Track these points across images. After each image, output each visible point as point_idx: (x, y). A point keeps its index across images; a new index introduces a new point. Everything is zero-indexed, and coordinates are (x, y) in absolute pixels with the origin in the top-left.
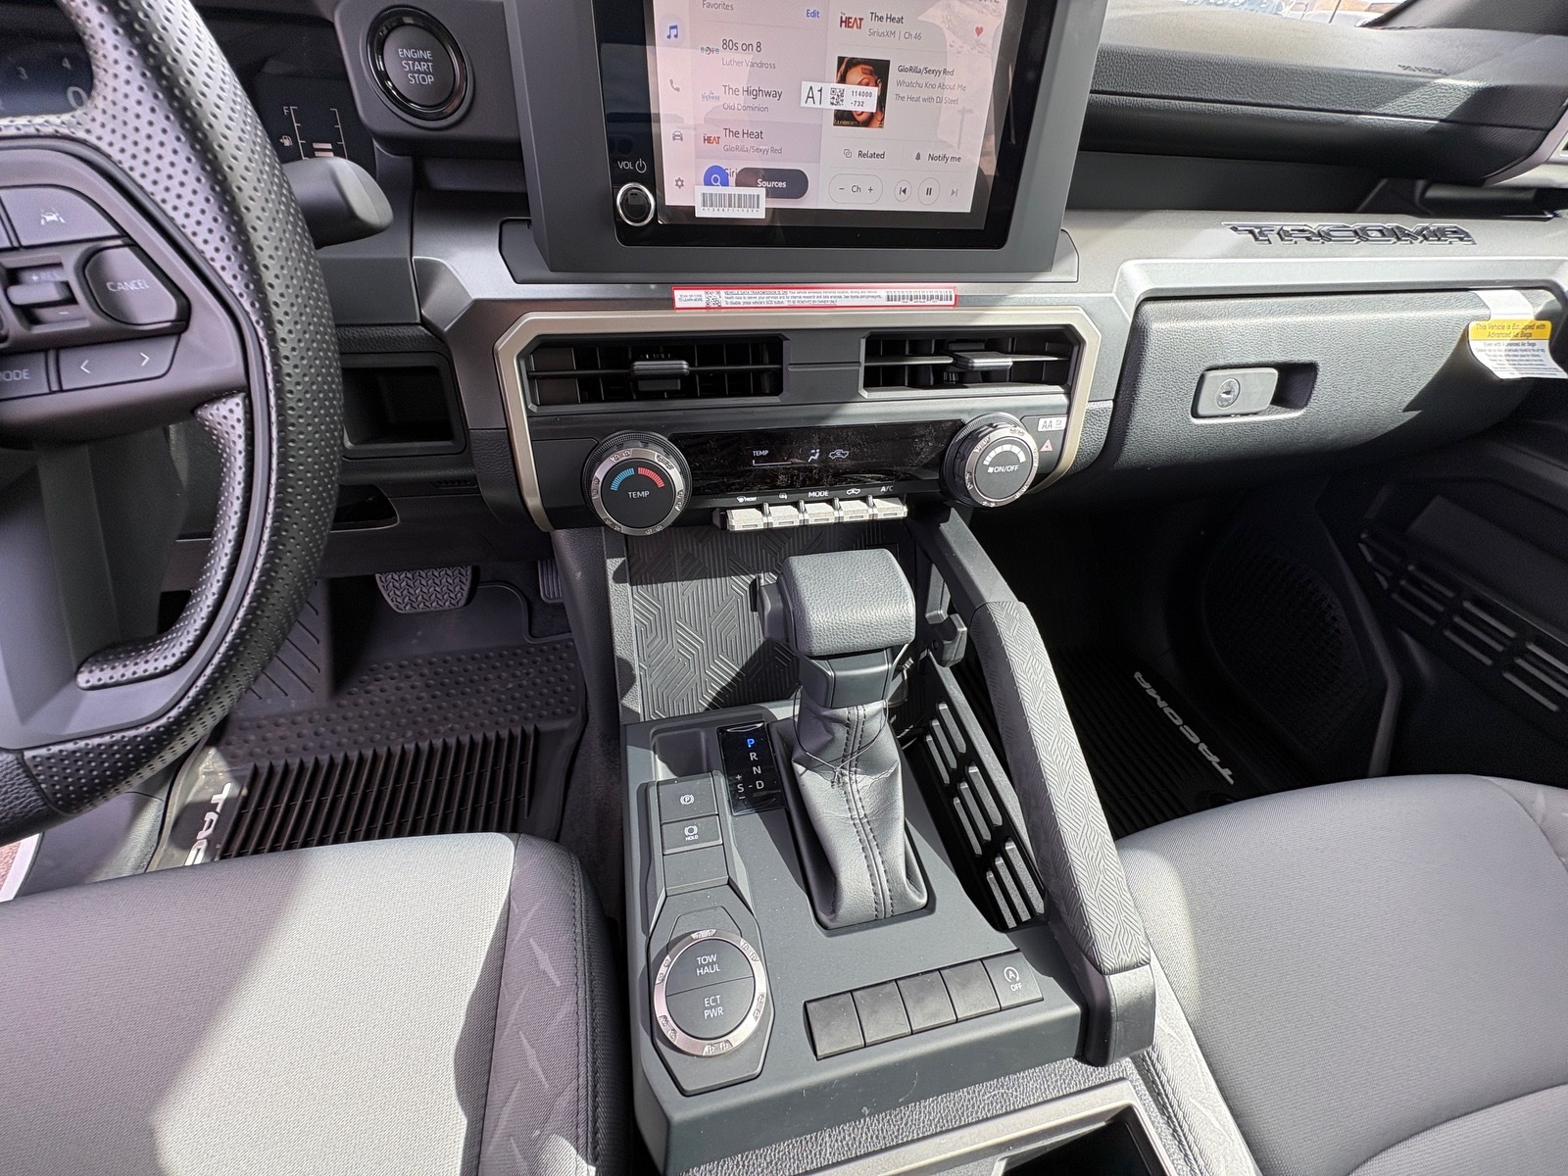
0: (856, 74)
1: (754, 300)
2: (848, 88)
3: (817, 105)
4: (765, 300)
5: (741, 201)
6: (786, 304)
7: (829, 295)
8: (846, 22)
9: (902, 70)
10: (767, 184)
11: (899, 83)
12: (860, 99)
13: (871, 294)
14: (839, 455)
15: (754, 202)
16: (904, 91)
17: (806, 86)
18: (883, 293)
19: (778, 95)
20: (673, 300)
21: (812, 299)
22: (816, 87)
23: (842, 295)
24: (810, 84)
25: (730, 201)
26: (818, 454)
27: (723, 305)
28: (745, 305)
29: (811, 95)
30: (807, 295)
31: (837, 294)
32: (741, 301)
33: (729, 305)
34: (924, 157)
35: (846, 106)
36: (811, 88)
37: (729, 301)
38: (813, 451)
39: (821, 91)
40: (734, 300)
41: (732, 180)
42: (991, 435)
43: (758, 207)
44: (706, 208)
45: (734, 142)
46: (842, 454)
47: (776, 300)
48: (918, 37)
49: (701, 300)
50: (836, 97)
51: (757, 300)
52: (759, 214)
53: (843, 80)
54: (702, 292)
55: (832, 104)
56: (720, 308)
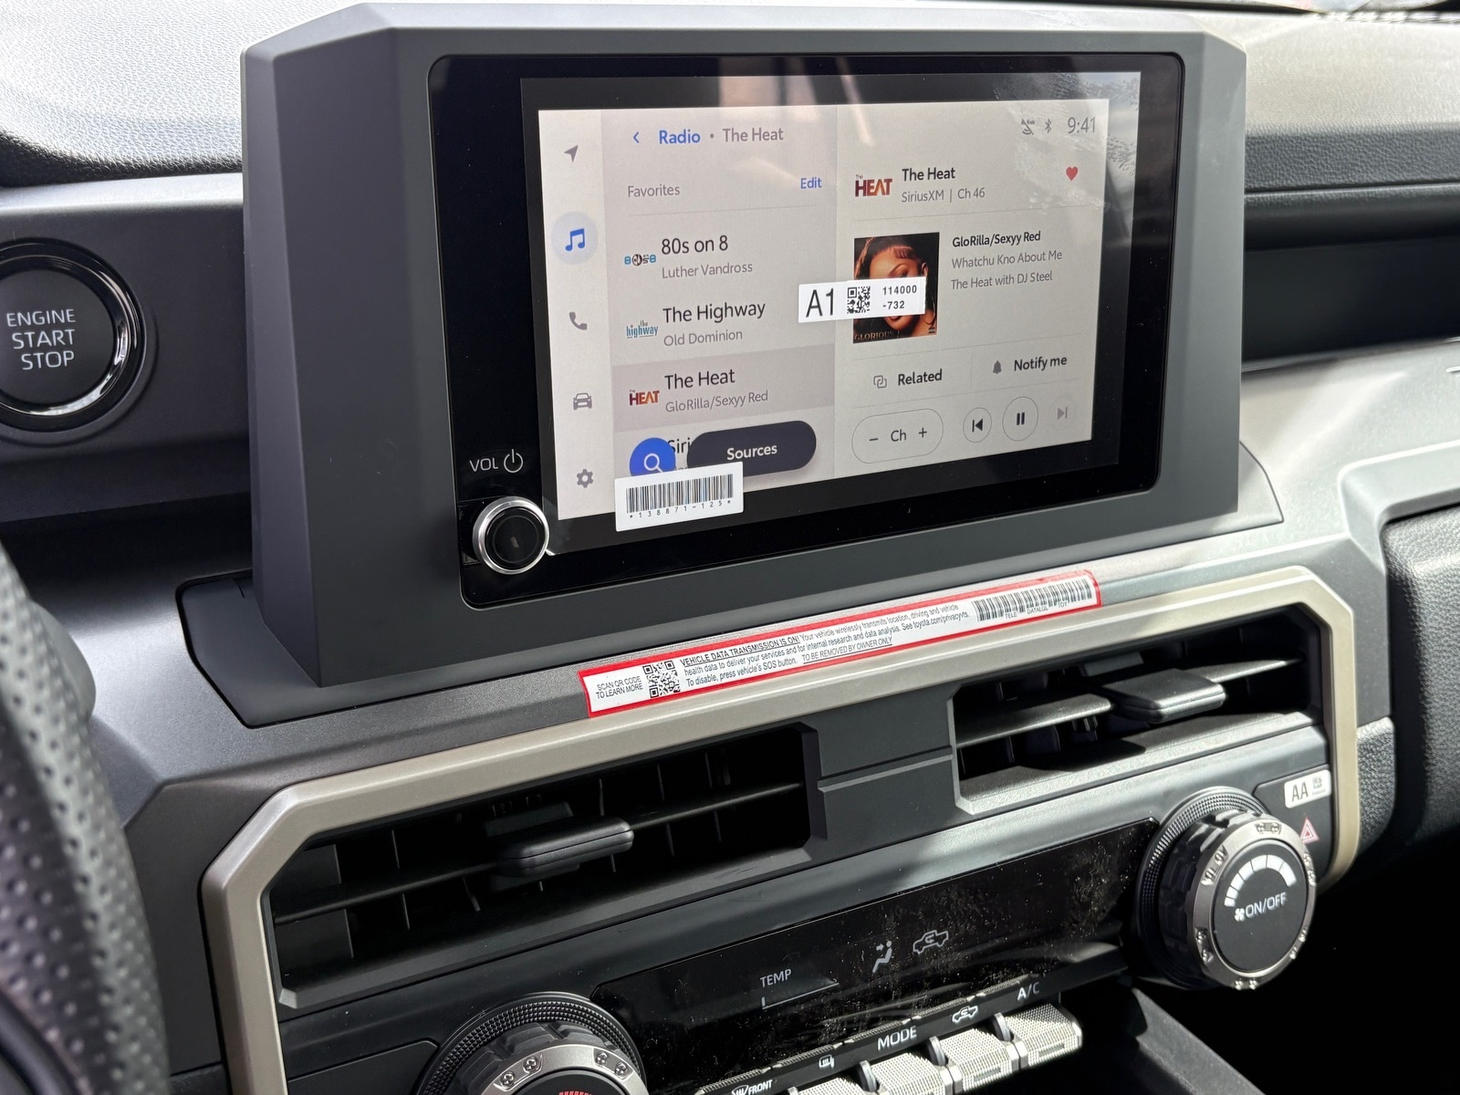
0: (884, 261)
1: (739, 667)
2: (876, 285)
3: (827, 317)
4: (761, 662)
5: (699, 492)
6: (800, 663)
7: (875, 629)
8: (865, 188)
9: (959, 243)
10: (744, 454)
11: (956, 263)
12: (899, 297)
13: (950, 613)
14: (930, 943)
15: (720, 488)
16: (965, 274)
17: (805, 292)
18: (967, 605)
19: (758, 310)
20: (585, 697)
21: (846, 644)
22: (823, 289)
23: (899, 624)
24: (811, 287)
25: (680, 494)
26: (890, 952)
27: (684, 688)
28: (726, 680)
29: (815, 303)
30: (836, 636)
31: (890, 625)
32: (717, 673)
33: (696, 687)
34: (1007, 366)
35: (875, 310)
36: (815, 292)
37: (693, 677)
38: (880, 947)
39: (831, 294)
40: (704, 675)
41: (681, 458)
42: (1226, 843)
43: (730, 495)
44: (635, 514)
45: (682, 394)
46: (937, 939)
47: (782, 658)
48: (979, 193)
49: (639, 687)
50: (856, 300)
51: (746, 665)
52: (733, 505)
53: (864, 272)
54: (638, 671)
55: (851, 311)
56: (678, 695)
